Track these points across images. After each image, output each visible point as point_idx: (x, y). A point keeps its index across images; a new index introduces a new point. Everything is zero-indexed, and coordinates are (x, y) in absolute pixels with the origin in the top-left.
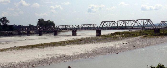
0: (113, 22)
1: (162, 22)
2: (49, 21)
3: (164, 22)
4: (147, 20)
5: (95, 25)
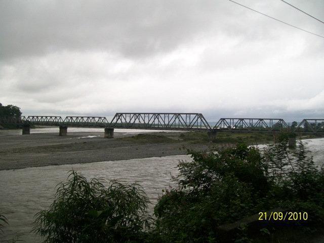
0: (137, 115)
1: (221, 119)
2: (11, 106)
3: (224, 119)
4: (197, 114)
5: (103, 119)
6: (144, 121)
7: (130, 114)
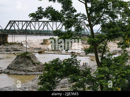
6: (35, 28)
7: (22, 21)
